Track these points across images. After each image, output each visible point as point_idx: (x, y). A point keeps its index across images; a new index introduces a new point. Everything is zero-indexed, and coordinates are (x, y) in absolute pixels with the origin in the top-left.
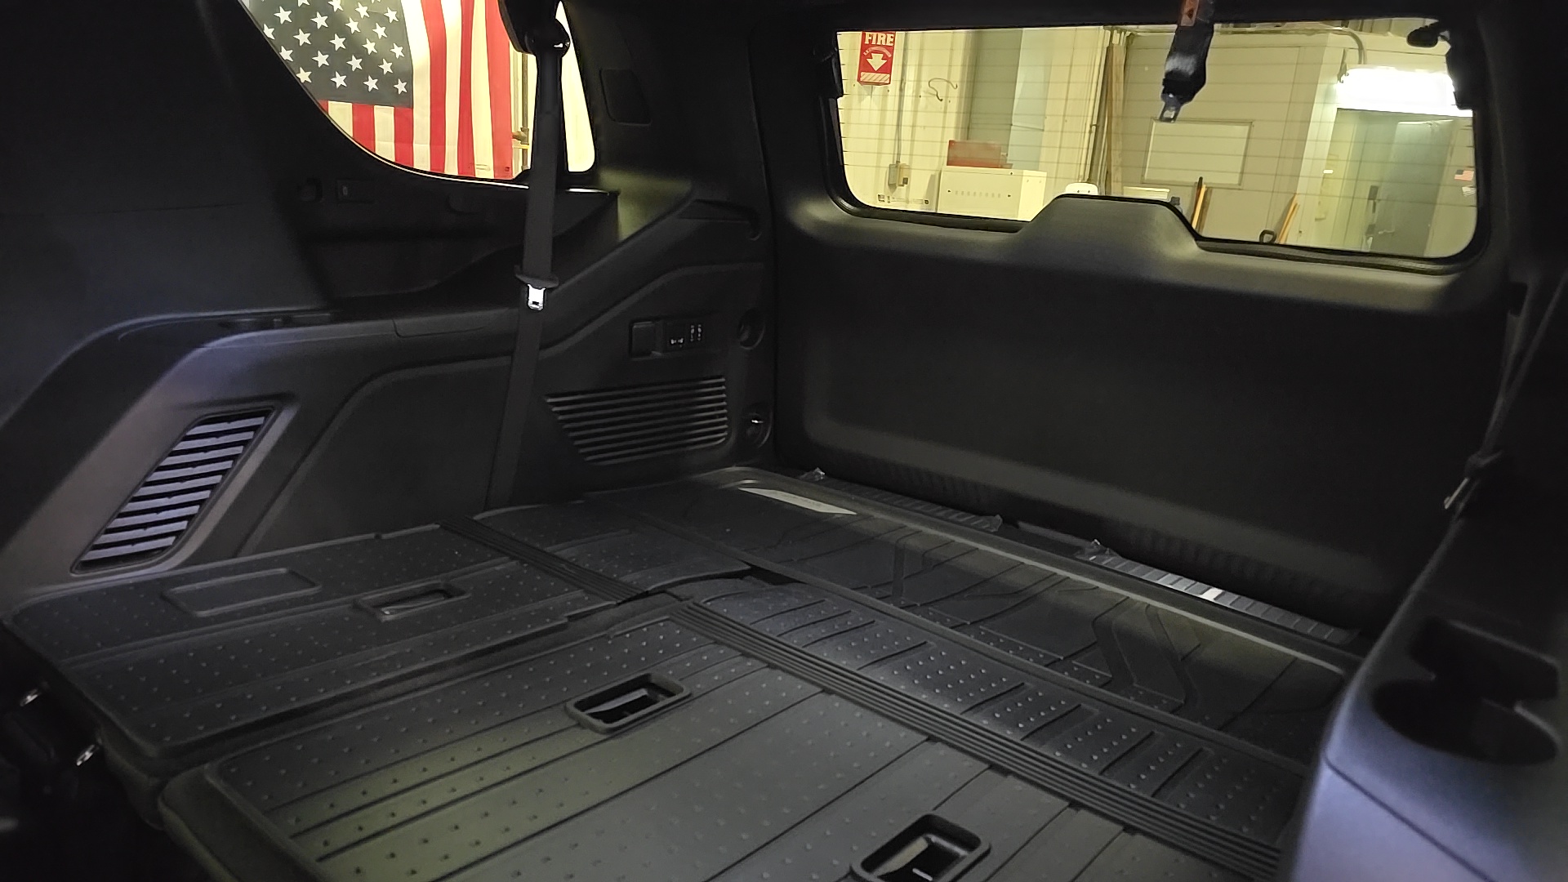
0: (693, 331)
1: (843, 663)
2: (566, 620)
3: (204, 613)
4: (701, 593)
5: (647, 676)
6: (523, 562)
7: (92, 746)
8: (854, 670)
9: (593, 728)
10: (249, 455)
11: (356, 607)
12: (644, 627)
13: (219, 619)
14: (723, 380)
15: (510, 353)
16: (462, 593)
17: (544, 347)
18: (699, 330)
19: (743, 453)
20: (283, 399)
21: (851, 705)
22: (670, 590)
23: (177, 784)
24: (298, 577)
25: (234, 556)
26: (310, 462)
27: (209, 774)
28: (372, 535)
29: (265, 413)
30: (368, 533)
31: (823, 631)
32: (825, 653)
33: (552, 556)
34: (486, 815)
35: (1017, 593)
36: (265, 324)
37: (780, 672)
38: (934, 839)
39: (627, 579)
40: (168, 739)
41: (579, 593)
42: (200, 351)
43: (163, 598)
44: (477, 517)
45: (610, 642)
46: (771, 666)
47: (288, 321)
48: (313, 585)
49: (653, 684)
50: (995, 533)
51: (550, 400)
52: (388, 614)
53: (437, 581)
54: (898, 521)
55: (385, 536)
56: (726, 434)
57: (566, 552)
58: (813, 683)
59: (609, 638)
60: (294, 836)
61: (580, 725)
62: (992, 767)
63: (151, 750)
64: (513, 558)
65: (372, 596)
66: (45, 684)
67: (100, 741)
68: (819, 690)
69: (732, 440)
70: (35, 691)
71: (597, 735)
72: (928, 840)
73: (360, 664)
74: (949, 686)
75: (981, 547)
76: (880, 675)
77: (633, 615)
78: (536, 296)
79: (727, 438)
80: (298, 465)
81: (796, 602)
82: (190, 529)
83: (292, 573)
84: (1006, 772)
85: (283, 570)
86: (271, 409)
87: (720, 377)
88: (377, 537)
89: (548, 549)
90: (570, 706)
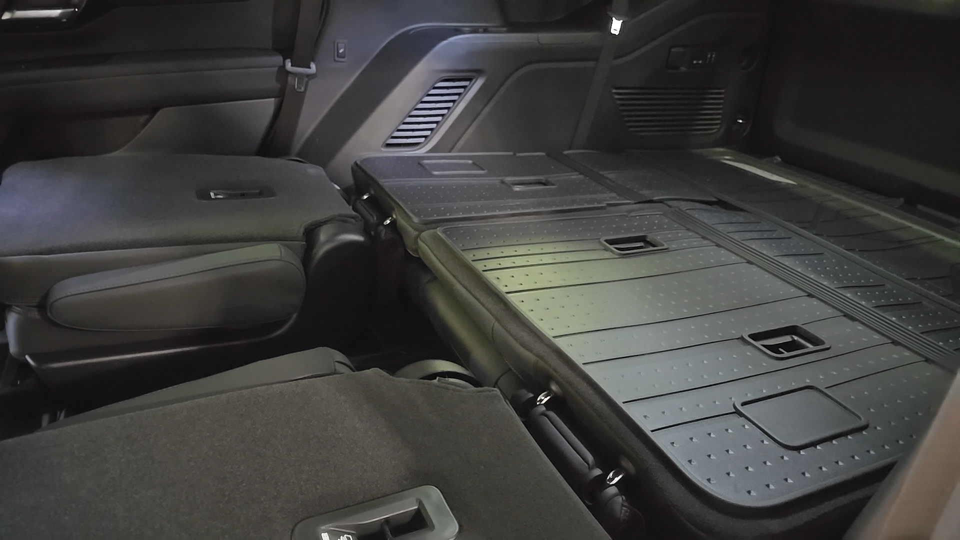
0: (709, 56)
1: (765, 252)
2: (605, 205)
3: (436, 173)
4: (684, 206)
5: (645, 236)
6: (586, 176)
7: (390, 218)
8: (772, 256)
9: (612, 251)
10: (461, 100)
11: (503, 182)
12: (648, 215)
13: (441, 176)
14: (723, 91)
15: (596, 59)
16: (553, 185)
17: (616, 58)
18: (714, 56)
19: (729, 141)
20: (479, 72)
21: (763, 272)
22: (665, 202)
23: (425, 234)
24: (476, 165)
25: (450, 152)
26: (487, 110)
27: (439, 232)
28: (511, 153)
29: (470, 80)
30: (509, 151)
31: (756, 235)
32: (754, 245)
33: (602, 176)
34: (556, 272)
35: (900, 242)
36: (475, 31)
37: (723, 249)
38: (796, 338)
39: (641, 192)
40: (422, 216)
41: (614, 195)
42: (445, 42)
43: (419, 164)
44: (566, 152)
45: (627, 219)
46: (718, 245)
47: (486, 31)
48: (483, 170)
49: (648, 242)
50: (896, 208)
51: (614, 91)
52: (517, 188)
53: (542, 178)
54: (825, 191)
55: (518, 155)
56: (718, 127)
57: (611, 175)
58: (741, 257)
59: (627, 217)
60: (473, 261)
61: (606, 249)
62: (846, 315)
63: (416, 220)
64: (581, 174)
65: (509, 179)
66: (372, 192)
67: (394, 216)
68: (745, 261)
69: (722, 130)
70: (368, 194)
71: (614, 255)
72: (792, 338)
73: (502, 205)
74: (831, 275)
75: (883, 214)
76: (787, 262)
77: (643, 209)
78: (616, 26)
79: (719, 129)
80: (483, 109)
81: (742, 220)
82: (432, 135)
83: (474, 163)
84: (853, 319)
85: (470, 162)
86: (472, 77)
87: (722, 89)
88: (514, 154)
89: (601, 173)
90: (602, 240)
